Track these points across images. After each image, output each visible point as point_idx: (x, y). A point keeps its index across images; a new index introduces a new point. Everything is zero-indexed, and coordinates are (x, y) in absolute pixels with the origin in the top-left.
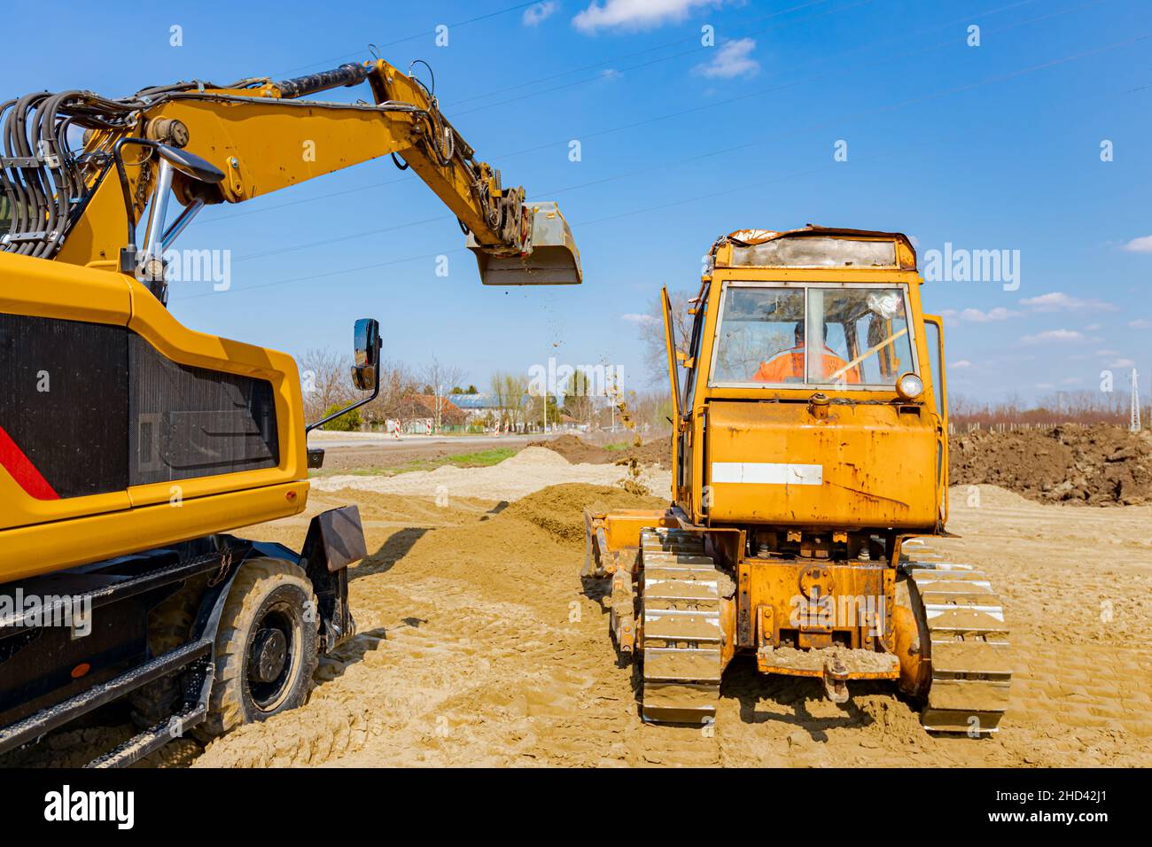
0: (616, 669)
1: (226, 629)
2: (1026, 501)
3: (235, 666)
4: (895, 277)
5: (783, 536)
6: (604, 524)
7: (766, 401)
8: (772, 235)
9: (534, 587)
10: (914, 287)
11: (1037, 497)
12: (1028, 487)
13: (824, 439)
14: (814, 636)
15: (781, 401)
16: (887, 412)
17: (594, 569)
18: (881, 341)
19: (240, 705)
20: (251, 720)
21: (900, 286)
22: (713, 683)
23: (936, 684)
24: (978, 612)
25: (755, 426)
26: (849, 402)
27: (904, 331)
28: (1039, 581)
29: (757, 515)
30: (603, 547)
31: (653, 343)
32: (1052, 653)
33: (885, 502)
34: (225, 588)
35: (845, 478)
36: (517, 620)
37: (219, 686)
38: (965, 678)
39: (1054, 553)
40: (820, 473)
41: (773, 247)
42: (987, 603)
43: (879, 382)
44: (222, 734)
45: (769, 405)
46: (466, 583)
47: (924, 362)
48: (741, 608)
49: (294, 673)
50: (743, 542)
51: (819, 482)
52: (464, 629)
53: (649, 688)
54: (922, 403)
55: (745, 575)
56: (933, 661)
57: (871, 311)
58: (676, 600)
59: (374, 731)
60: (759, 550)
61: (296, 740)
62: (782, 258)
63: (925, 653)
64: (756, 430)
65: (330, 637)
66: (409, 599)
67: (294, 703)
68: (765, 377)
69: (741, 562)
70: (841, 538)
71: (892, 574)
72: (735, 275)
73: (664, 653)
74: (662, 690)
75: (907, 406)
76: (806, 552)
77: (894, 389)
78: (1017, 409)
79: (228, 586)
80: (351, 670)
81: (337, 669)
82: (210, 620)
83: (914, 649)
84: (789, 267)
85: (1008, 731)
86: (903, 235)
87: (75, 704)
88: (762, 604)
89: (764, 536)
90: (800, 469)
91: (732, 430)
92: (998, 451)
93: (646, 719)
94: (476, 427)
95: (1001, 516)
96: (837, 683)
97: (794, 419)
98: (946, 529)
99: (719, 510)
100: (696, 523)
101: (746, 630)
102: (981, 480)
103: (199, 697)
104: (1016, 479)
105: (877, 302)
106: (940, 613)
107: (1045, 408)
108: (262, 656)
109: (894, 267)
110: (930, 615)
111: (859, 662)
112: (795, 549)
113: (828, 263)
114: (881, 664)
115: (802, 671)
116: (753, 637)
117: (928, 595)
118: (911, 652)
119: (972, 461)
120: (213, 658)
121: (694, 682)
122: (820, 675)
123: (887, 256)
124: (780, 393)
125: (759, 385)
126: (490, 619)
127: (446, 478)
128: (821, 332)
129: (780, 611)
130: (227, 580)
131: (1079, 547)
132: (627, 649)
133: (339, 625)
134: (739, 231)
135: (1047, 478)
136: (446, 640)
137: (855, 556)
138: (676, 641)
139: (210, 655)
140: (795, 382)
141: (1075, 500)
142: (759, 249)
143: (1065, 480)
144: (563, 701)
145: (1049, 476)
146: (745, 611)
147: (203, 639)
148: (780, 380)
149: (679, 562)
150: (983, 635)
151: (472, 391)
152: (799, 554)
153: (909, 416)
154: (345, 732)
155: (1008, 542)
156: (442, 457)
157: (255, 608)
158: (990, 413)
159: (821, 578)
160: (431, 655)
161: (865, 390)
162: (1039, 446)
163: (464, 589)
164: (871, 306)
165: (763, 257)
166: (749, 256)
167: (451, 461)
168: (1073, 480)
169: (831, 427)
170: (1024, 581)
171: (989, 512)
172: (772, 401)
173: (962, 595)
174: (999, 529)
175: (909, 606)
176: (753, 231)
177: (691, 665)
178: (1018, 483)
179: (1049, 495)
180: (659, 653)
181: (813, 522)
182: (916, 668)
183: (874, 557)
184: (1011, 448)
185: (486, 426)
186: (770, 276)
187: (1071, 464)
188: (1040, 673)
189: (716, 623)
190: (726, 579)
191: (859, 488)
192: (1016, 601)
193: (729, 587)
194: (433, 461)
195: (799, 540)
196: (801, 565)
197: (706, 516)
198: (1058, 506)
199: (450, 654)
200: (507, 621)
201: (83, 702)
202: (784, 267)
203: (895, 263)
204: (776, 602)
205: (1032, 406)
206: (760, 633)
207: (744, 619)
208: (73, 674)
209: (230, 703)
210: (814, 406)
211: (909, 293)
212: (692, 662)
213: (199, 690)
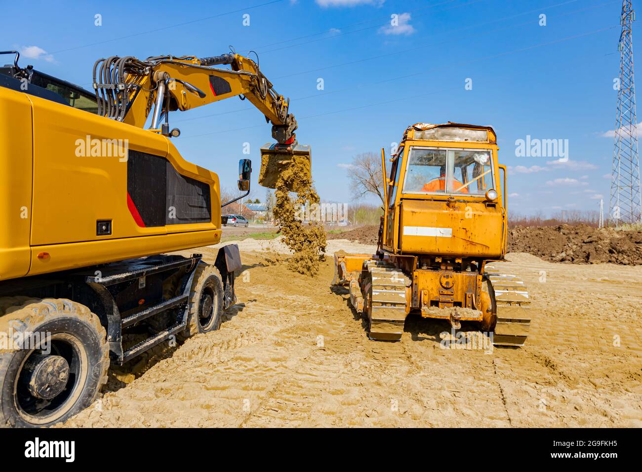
0: (354, 321)
1: (193, 292)
2: (543, 261)
3: (195, 308)
4: (487, 146)
5: (433, 260)
6: (344, 260)
7: (427, 200)
8: (432, 126)
9: (308, 290)
10: (495, 151)
11: (548, 260)
12: (544, 255)
13: (453, 217)
14: (445, 304)
15: (434, 200)
16: (481, 206)
17: (338, 281)
18: (479, 175)
19: (197, 325)
20: (200, 332)
21: (489, 150)
22: (401, 322)
23: (498, 324)
24: (517, 294)
25: (422, 211)
26: (464, 201)
27: (490, 171)
28: (546, 294)
29: (423, 250)
30: (344, 270)
31: (354, 179)
32: (550, 320)
33: (479, 245)
34: (192, 273)
35: (462, 234)
36: (304, 302)
37: (190, 315)
38: (510, 321)
39: (554, 283)
40: (451, 232)
41: (433, 131)
42: (521, 290)
43: (477, 193)
44: (190, 337)
45: (429, 202)
46: (277, 287)
47: (498, 185)
48: (414, 291)
49: (214, 315)
50: (416, 263)
51: (450, 236)
52: (280, 305)
53: (373, 324)
54: (496, 203)
55: (416, 276)
56: (497, 314)
57: (475, 161)
58: (386, 286)
59: (252, 340)
60: (422, 266)
61: (221, 341)
62: (437, 136)
63: (494, 311)
64: (424, 213)
65: (227, 302)
66: (251, 293)
67: (215, 328)
68: (428, 190)
69: (414, 271)
70: (459, 261)
71: (480, 277)
72: (415, 143)
73: (380, 308)
74: (379, 325)
75: (490, 204)
76: (443, 267)
77: (484, 196)
78: (541, 219)
79: (194, 272)
80: (234, 318)
81: (228, 317)
82: (187, 287)
83: (489, 310)
84: (440, 141)
85: (528, 347)
86: (491, 128)
87: (145, 313)
88: (423, 289)
89: (425, 260)
90: (442, 230)
91: (413, 212)
92: (530, 237)
93: (371, 338)
94: (259, 221)
95: (530, 267)
96: (456, 321)
97: (440, 208)
98: (505, 258)
99: (406, 247)
100: (395, 253)
101: (416, 300)
102: (521, 251)
103: (182, 319)
104: (539, 251)
105: (478, 157)
106: (500, 294)
107: (555, 219)
108: (204, 306)
109: (486, 142)
110: (496, 295)
111: (465, 313)
112: (438, 266)
113: (457, 139)
114: (475, 314)
115: (441, 316)
116: (419, 304)
117: (496, 286)
118: (488, 311)
119: (517, 241)
120: (188, 303)
121: (393, 321)
122: (449, 318)
123: (483, 137)
124: (434, 197)
125: (424, 193)
126: (291, 302)
127: (250, 244)
128: (453, 170)
129: (431, 292)
130: (193, 270)
131: (567, 281)
132: (360, 311)
133: (231, 297)
134: (417, 124)
135: (554, 251)
136: (274, 309)
137: (465, 270)
138: (386, 304)
139: (187, 301)
140: (441, 192)
141: (567, 262)
142: (427, 132)
143: (562, 252)
144: (333, 332)
145: (555, 250)
146: (416, 292)
147: (184, 294)
148: (433, 191)
149: (386, 271)
150: (519, 303)
151: (257, 202)
152: (440, 268)
153: (490, 208)
154: (239, 339)
155: (533, 278)
156: (246, 234)
157: (202, 284)
158: (527, 221)
159: (450, 278)
160: (269, 314)
161: (471, 197)
162: (550, 235)
163: (276, 290)
164: (476, 159)
165: (428, 136)
166: (422, 135)
167: (251, 236)
168: (566, 252)
169: (457, 212)
170: (539, 293)
171: (524, 265)
172: (430, 200)
173: (511, 287)
174: (529, 272)
175: (487, 292)
176: (424, 124)
177: (392, 314)
178: (539, 253)
179: (554, 259)
180: (379, 308)
181: (448, 254)
182: (490, 318)
183: (473, 270)
184: (537, 236)
185: (265, 220)
186: (431, 145)
187: (566, 244)
188: (543, 327)
189: (403, 296)
190: (407, 278)
191: (468, 239)
192: (535, 301)
193: (409, 282)
194: (241, 236)
195: (440, 261)
196: (441, 273)
197: (400, 250)
198: (558, 264)
199: (278, 314)
200: (299, 303)
201: (148, 312)
202: (437, 140)
203: (487, 140)
204: (429, 289)
205: (549, 217)
206: (422, 301)
207: (415, 296)
208: (139, 303)
209: (193, 323)
210: (449, 203)
211: (492, 154)
212: (393, 312)
213: (182, 316)
